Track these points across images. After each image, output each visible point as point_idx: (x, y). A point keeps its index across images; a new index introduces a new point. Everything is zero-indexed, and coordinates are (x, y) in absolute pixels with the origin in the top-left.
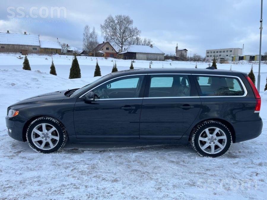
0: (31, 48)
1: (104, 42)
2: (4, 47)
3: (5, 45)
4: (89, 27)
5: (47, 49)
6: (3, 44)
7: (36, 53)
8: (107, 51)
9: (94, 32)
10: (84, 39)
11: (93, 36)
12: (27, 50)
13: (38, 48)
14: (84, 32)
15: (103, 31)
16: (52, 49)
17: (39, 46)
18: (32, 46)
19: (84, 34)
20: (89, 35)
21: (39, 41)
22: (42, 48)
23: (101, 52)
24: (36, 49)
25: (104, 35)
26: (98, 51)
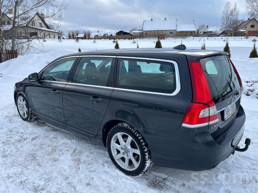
0: (168, 33)
1: (249, 19)
2: (147, 33)
3: (148, 31)
4: (230, 3)
5: (183, 32)
6: (146, 31)
7: (172, 37)
8: (252, 29)
9: (235, 9)
10: (223, 18)
11: (234, 13)
12: (164, 35)
13: (174, 32)
14: (224, 10)
15: (249, 5)
16: (187, 32)
17: (176, 30)
18: (169, 30)
19: (224, 12)
20: (229, 12)
21: (176, 25)
22: (178, 32)
23: (242, 30)
24: (172, 33)
25: (250, 10)
26: (239, 30)
